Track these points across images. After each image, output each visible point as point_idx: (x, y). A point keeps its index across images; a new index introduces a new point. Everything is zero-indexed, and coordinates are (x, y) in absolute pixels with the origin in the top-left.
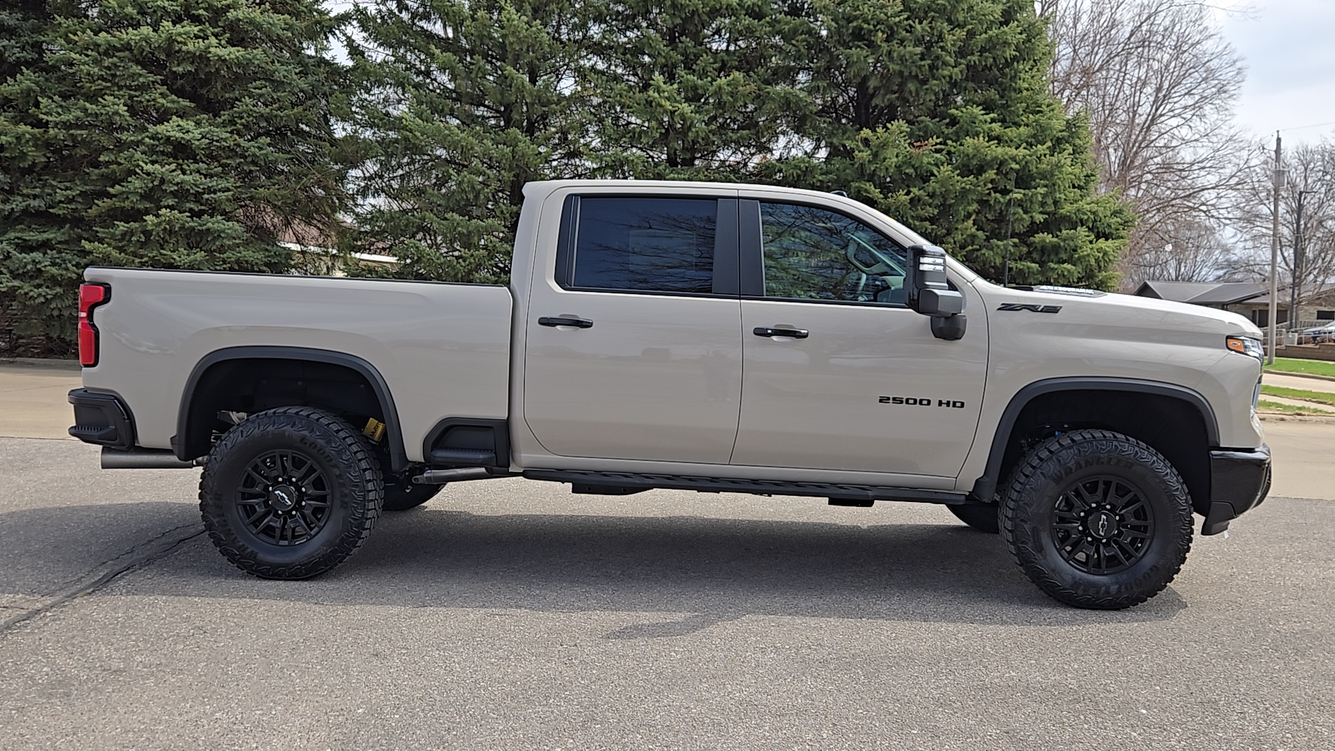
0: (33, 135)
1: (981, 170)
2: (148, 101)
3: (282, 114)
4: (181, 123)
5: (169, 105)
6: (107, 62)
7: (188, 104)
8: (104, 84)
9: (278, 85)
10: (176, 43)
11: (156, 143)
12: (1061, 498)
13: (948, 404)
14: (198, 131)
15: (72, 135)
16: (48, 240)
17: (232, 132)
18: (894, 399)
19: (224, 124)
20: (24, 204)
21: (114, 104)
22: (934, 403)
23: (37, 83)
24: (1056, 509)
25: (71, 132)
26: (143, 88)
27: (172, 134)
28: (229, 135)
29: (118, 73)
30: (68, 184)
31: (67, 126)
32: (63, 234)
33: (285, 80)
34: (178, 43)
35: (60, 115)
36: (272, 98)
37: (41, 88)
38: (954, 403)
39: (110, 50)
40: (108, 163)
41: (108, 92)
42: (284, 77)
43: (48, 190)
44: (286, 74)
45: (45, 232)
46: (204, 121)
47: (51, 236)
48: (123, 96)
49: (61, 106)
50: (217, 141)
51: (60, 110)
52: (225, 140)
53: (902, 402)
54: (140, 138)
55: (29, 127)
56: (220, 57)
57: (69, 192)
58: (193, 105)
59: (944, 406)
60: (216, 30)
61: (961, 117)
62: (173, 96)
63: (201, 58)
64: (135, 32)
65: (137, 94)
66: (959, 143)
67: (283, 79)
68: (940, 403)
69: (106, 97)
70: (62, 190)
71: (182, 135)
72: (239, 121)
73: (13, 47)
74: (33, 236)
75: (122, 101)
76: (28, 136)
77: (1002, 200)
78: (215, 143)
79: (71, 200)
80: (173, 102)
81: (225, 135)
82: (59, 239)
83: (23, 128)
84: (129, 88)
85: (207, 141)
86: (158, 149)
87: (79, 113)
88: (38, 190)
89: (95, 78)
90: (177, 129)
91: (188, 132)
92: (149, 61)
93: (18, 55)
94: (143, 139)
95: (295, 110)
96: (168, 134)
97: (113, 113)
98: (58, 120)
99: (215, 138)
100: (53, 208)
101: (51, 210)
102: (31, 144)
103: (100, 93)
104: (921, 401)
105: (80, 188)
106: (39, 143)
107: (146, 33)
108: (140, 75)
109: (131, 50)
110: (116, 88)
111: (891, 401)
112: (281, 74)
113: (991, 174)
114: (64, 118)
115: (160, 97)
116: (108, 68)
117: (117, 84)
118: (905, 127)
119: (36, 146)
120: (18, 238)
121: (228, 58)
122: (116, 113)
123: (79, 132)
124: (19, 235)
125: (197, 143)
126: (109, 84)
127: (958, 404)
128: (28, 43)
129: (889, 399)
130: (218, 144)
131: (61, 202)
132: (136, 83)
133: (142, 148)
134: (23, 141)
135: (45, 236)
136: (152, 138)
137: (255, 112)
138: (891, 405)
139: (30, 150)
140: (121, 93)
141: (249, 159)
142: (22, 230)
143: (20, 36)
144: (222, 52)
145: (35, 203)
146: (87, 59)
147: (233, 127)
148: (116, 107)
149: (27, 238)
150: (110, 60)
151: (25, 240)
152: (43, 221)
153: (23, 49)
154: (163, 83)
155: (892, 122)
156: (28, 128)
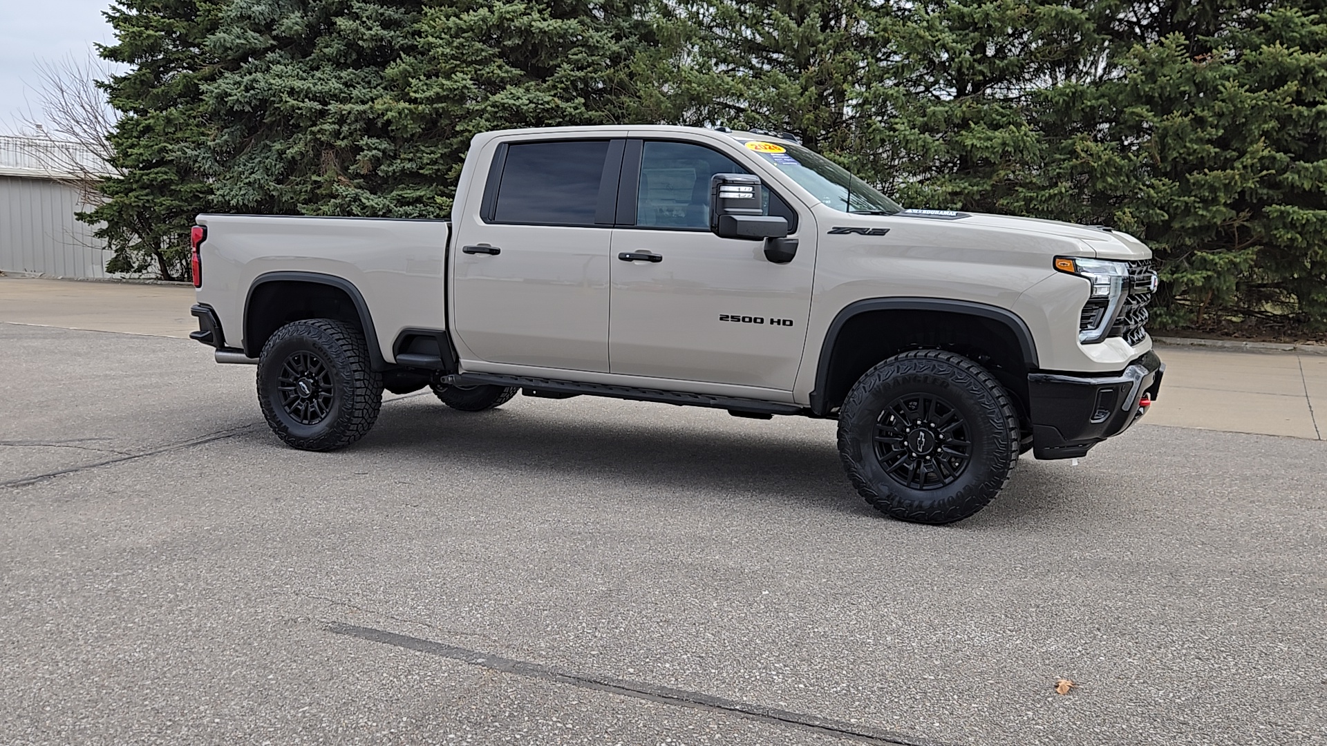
0: (410, 110)
1: (1281, 80)
2: (489, 73)
3: (595, 76)
4: (513, 91)
5: (503, 75)
6: (456, 42)
7: (519, 72)
8: (455, 62)
9: (592, 50)
10: (505, 21)
11: (496, 110)
12: (883, 412)
13: (779, 322)
14: (526, 98)
15: (435, 108)
16: (420, 196)
17: (554, 95)
18: (732, 317)
19: (549, 89)
20: (402, 165)
21: (463, 79)
22: (767, 321)
23: (411, 65)
24: (879, 423)
25: (435, 106)
26: (486, 62)
27: (505, 101)
28: (551, 98)
29: (464, 52)
30: (432, 149)
31: (430, 100)
32: (432, 191)
33: (599, 45)
34: (508, 20)
35: (424, 92)
36: (588, 62)
37: (414, 69)
38: (784, 322)
39: (460, 31)
40: (463, 131)
41: (459, 69)
42: (598, 42)
43: (418, 155)
44: (599, 39)
45: (418, 189)
46: (532, 87)
47: (422, 194)
48: (470, 72)
49: (426, 84)
50: (542, 104)
51: (425, 88)
52: (548, 103)
53: (739, 320)
54: (483, 107)
55: (407, 103)
56: (541, 29)
57: (432, 155)
58: (522, 73)
59: (775, 324)
60: (541, 7)
61: (1272, 22)
62: (507, 67)
63: (526, 32)
64: (475, 14)
65: (481, 67)
66: (1258, 52)
67: (596, 44)
68: (772, 322)
69: (458, 73)
70: (427, 154)
71: (512, 102)
72: (559, 86)
73: (398, 36)
74: (410, 194)
75: (469, 76)
76: (406, 111)
77: (1306, 113)
78: (540, 106)
79: (434, 162)
80: (507, 72)
81: (548, 98)
82: (428, 196)
83: (402, 105)
84: (476, 62)
85: (534, 105)
86: (498, 115)
87: (438, 89)
88: (412, 155)
89: (449, 57)
90: (510, 96)
91: (518, 98)
92: (485, 36)
93: (402, 42)
94: (486, 107)
95: (608, 72)
96: (503, 101)
97: (463, 87)
98: (423, 96)
99: (540, 102)
100: (423, 169)
101: (421, 171)
102: (409, 117)
103: (453, 71)
104: (755, 319)
105: (440, 151)
106: (415, 116)
107: (483, 13)
108: (483, 50)
109: (473, 30)
110: (464, 65)
111: (730, 319)
112: (595, 40)
113: (1292, 86)
114: (427, 94)
115: (497, 69)
116: (457, 48)
117: (465, 61)
118: (1182, 40)
119: (412, 119)
120: (399, 195)
121: (547, 29)
122: (465, 87)
123: (440, 105)
124: (400, 193)
125: (525, 108)
126: (458, 62)
127: (788, 323)
128: (408, 32)
129: (728, 317)
130: (542, 107)
131: (428, 164)
132: (480, 57)
133: (487, 115)
134: (403, 115)
135: (418, 193)
136: (493, 106)
137: (572, 76)
138: (730, 322)
139: (408, 122)
140: (469, 69)
141: (567, 119)
142: (403, 189)
143: (404, 27)
144: (543, 25)
145: (408, 165)
146: (441, 42)
147: (555, 92)
148: (464, 82)
149: (406, 196)
150: (458, 40)
151: (404, 197)
152: (418, 180)
153: (405, 37)
154: (501, 55)
155: (1168, 35)
156: (407, 105)
